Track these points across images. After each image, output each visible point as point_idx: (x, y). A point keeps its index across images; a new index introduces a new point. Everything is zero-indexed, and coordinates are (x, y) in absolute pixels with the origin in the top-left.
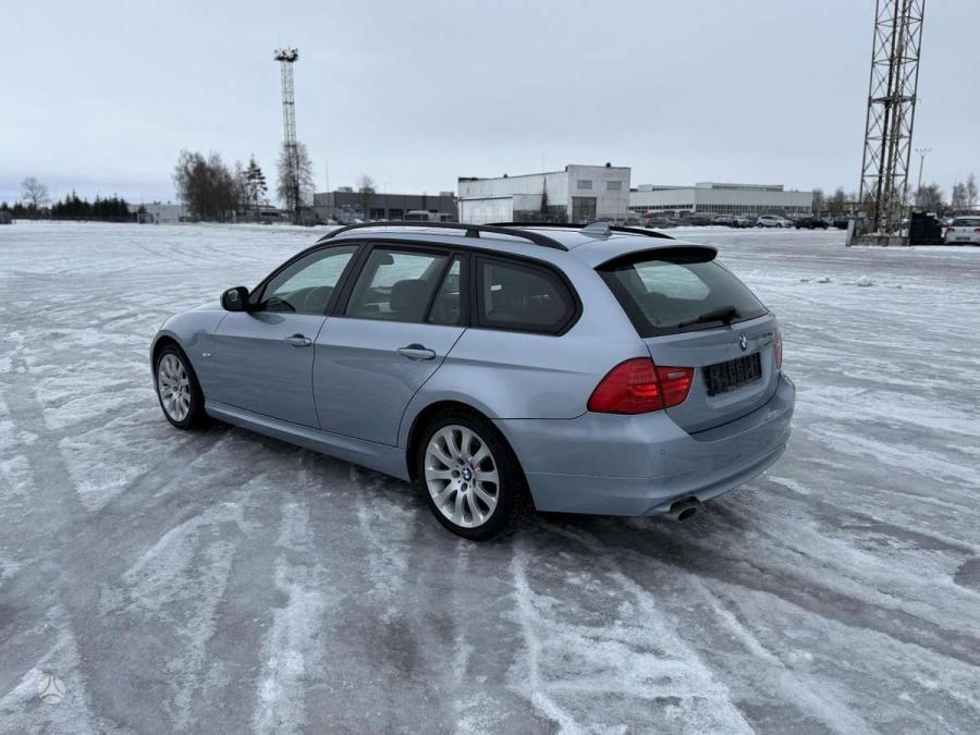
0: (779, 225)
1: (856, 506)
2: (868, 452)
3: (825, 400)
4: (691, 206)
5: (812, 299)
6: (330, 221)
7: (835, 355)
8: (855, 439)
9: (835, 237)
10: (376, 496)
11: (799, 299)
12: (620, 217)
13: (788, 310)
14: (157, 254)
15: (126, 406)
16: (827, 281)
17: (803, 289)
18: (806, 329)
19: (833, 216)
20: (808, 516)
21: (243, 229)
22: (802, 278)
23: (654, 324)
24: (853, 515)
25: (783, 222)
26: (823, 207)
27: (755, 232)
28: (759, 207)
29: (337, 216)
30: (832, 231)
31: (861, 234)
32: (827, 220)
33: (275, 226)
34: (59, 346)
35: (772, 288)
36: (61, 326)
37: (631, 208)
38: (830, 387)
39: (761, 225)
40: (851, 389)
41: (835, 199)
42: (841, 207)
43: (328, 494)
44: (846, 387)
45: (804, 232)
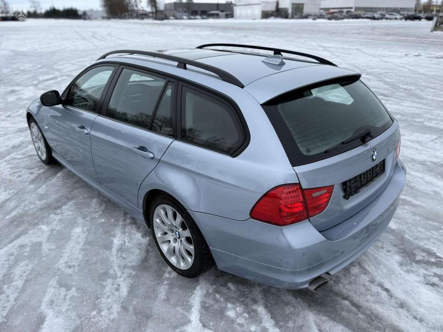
0: (396, 19)
1: (426, 242)
2: (436, 189)
3: (412, 144)
4: (351, 8)
5: (410, 67)
6: (172, 18)
7: (420, 108)
8: (428, 178)
9: (425, 25)
10: (130, 223)
11: (403, 67)
12: (316, 14)
13: (396, 75)
14: (84, 39)
15: (23, 143)
16: (419, 55)
17: (405, 60)
18: (405, 89)
19: (425, 13)
20: (394, 249)
21: (130, 23)
22: (405, 53)
23: (305, 153)
24: (424, 250)
25: (398, 16)
26: (420, 8)
27: (383, 22)
28: (387, 9)
29: (175, 15)
30: (424, 22)
31: (440, 25)
32: (421, 15)
33: (146, 21)
34: (11, 98)
35: (389, 60)
36: (18, 85)
37: (322, 9)
38: (416, 134)
39: (387, 19)
40: (429, 136)
41: (427, 3)
42: (430, 8)
43: (103, 220)
44: (425, 134)
45: (409, 22)
